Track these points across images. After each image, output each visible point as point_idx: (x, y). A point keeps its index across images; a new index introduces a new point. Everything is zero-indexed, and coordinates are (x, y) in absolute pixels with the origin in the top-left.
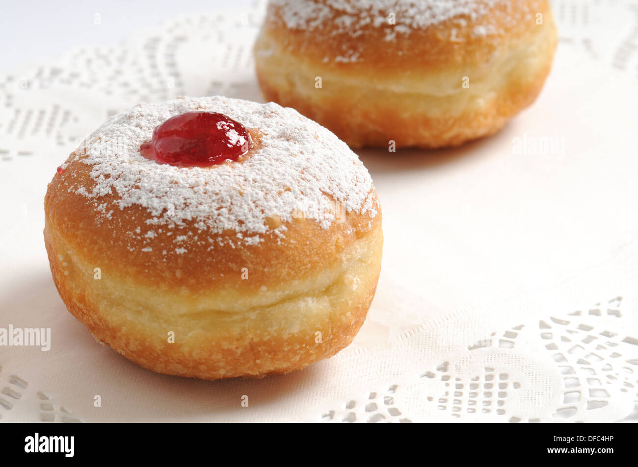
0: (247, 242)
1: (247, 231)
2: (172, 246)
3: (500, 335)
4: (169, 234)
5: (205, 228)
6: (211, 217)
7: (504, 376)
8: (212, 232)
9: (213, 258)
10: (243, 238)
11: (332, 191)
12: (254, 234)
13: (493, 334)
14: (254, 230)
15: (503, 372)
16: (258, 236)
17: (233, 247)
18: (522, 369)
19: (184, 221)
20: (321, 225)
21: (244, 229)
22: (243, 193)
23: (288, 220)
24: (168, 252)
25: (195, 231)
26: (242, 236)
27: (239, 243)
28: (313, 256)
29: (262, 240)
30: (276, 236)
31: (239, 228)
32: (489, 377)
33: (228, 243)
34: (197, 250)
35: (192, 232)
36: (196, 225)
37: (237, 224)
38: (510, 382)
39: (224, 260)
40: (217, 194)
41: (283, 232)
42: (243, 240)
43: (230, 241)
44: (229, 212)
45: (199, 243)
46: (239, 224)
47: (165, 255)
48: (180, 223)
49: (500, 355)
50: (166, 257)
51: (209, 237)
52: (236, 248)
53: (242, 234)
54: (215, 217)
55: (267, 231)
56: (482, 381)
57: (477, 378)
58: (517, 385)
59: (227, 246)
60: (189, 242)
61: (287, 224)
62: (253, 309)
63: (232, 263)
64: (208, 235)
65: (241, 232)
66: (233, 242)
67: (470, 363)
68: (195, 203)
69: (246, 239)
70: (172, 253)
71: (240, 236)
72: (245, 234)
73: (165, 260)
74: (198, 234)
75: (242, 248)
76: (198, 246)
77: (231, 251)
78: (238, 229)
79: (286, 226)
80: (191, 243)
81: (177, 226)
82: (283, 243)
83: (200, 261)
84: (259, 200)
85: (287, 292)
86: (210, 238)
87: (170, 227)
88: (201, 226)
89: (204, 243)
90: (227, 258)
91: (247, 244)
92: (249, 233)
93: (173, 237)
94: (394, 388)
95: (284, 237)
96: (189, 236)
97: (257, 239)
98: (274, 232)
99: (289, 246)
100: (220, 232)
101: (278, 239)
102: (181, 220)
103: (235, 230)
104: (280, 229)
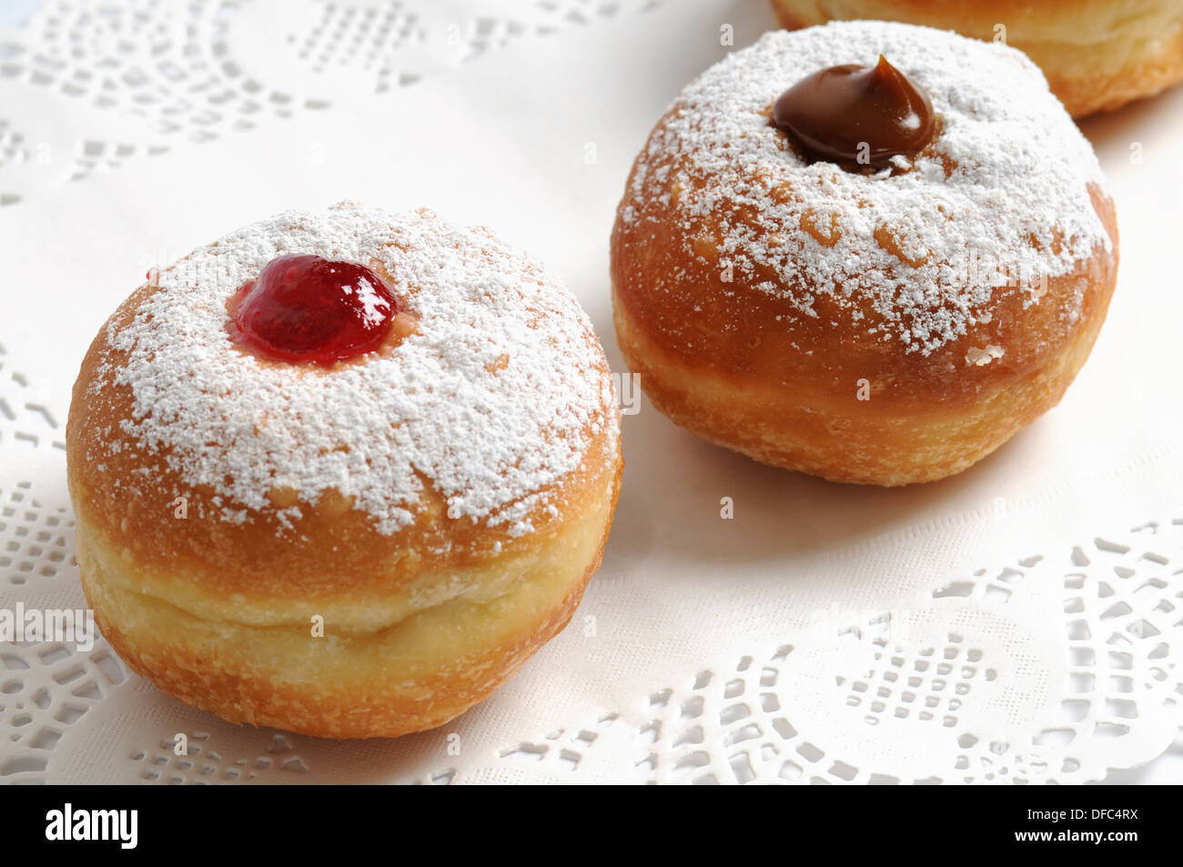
0: (225, 515)
1: (232, 497)
2: (128, 478)
3: (992, 577)
4: (133, 456)
5: (177, 468)
6: (191, 454)
7: (975, 655)
8: (182, 478)
9: (170, 522)
10: (223, 507)
11: (437, 472)
12: (240, 507)
13: (981, 573)
14: (242, 501)
15: (977, 646)
16: (245, 511)
17: (202, 516)
18: (1008, 646)
19: (160, 443)
20: (376, 525)
21: (228, 493)
22: (259, 431)
23: (311, 501)
24: (122, 484)
25: (164, 465)
26: (221, 503)
27: (212, 513)
28: (341, 573)
29: (252, 521)
30: (279, 522)
31: (223, 487)
32: (951, 653)
33: (197, 507)
34: (155, 499)
35: (160, 468)
36: (168, 458)
37: (222, 479)
38: (982, 666)
39: (183, 532)
40: (224, 419)
41: (292, 519)
42: (219, 509)
43: (201, 505)
44: (220, 456)
45: (159, 489)
46: (225, 480)
47: (117, 488)
48: (153, 444)
49: (981, 614)
50: (117, 491)
51: (175, 485)
52: (205, 519)
53: (222, 500)
54: (197, 456)
55: (264, 508)
56: (938, 658)
57: (930, 652)
58: (991, 675)
59: (194, 510)
60: (149, 482)
61: (305, 507)
62: (230, 623)
63: (194, 540)
64: (176, 482)
65: (222, 495)
66: (203, 507)
67: (928, 621)
68: (187, 422)
69: (225, 510)
70: (126, 488)
71: (217, 501)
72: (227, 502)
73: (113, 495)
74: (165, 474)
75: (214, 522)
76: (157, 492)
77: (196, 521)
78: (219, 489)
79: (302, 511)
80: (152, 485)
81: (148, 447)
82: (286, 537)
83: (153, 518)
84: (278, 452)
85: (286, 616)
86: (178, 488)
87: (138, 445)
88: (173, 463)
89: (166, 492)
90: (190, 530)
91: (223, 518)
92: (233, 501)
93: (136, 464)
94: (784, 652)
95: (291, 527)
96: (153, 472)
97: (241, 517)
98: (275, 514)
99: (296, 544)
100: (193, 485)
101: (280, 528)
102: (156, 441)
103: (214, 488)
104: (289, 512)
